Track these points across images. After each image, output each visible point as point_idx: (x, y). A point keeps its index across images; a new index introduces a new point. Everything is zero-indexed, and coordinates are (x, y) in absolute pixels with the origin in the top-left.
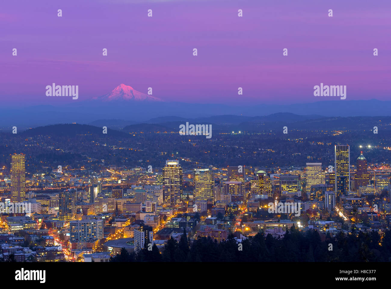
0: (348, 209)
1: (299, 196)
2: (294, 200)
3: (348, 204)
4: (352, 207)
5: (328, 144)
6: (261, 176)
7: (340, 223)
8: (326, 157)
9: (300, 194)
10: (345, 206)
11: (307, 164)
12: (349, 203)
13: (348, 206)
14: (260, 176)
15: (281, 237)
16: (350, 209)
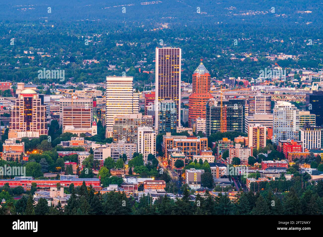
0: (177, 157)
1: (93, 134)
2: (85, 141)
3: (177, 149)
4: (183, 153)
5: (144, 45)
6: (28, 98)
7: (163, 181)
9: (94, 130)
11: (108, 79)
12: (179, 148)
13: (177, 152)
14: (26, 98)
15: (63, 205)
16: (180, 157)
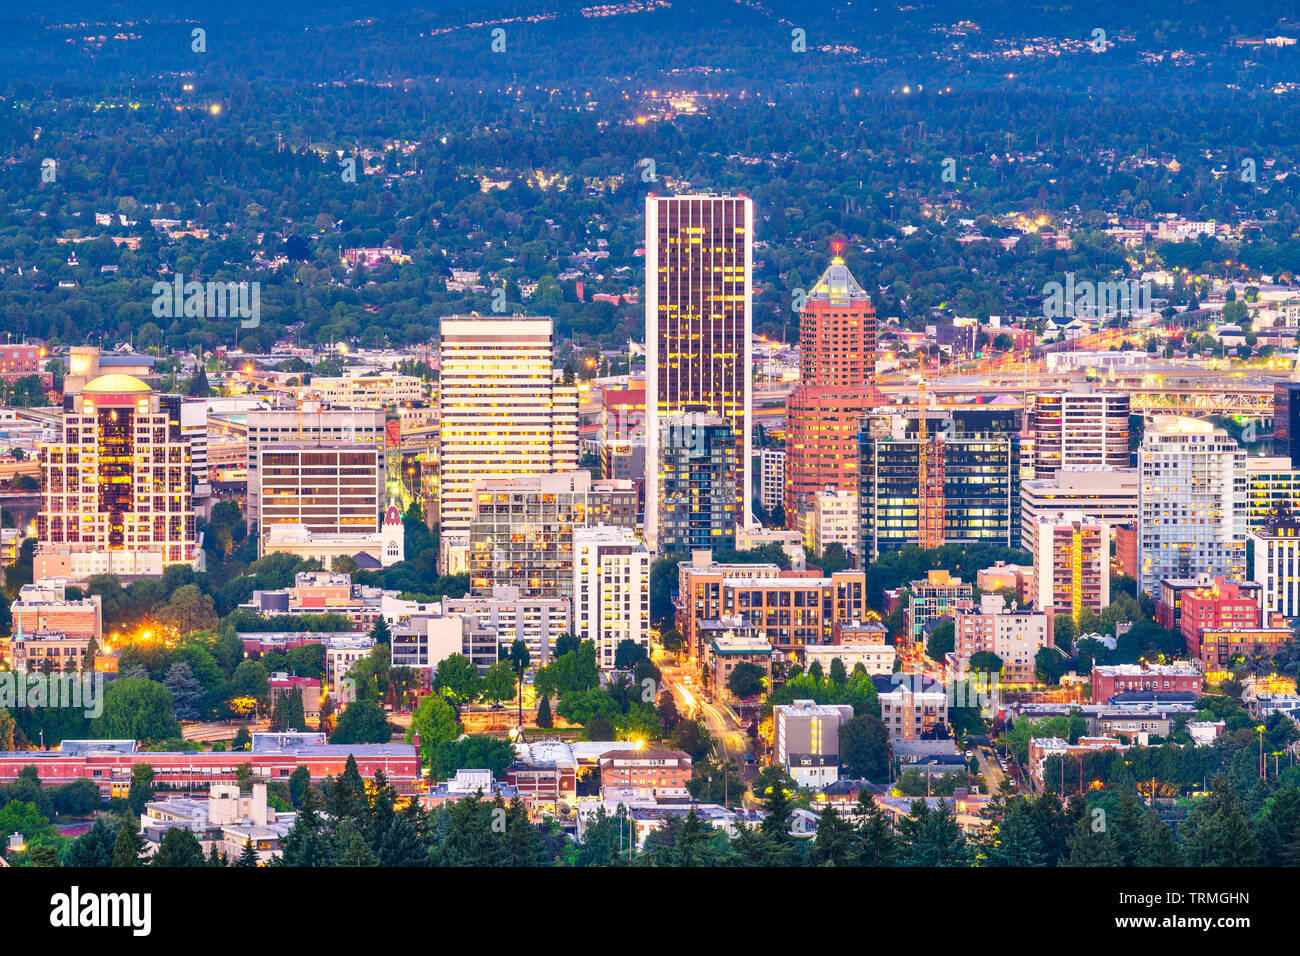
0: (736, 654)
1: (388, 561)
2: (353, 590)
3: (738, 621)
4: (763, 637)
5: (596, 184)
6: (116, 410)
7: (680, 752)
8: (579, 279)
10: (720, 632)
12: (746, 615)
13: (739, 632)
14: (107, 412)
16: (753, 653)
